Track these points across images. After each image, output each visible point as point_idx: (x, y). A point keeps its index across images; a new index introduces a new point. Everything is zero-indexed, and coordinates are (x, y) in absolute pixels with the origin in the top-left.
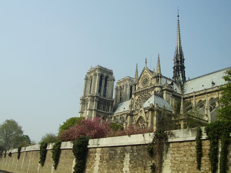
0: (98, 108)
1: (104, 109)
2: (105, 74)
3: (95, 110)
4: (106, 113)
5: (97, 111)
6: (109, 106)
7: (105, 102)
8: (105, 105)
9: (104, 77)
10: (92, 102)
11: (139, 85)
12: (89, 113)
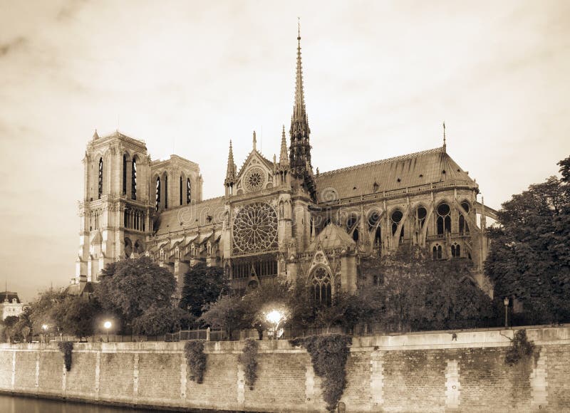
0: (125, 226)
1: (136, 226)
2: (132, 152)
3: (121, 229)
4: (140, 234)
5: (126, 232)
6: (144, 218)
7: (137, 210)
8: (138, 217)
9: (130, 158)
10: (113, 213)
11: (239, 186)
12: (108, 235)
